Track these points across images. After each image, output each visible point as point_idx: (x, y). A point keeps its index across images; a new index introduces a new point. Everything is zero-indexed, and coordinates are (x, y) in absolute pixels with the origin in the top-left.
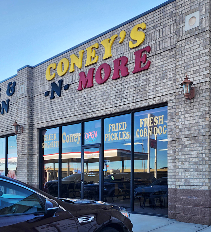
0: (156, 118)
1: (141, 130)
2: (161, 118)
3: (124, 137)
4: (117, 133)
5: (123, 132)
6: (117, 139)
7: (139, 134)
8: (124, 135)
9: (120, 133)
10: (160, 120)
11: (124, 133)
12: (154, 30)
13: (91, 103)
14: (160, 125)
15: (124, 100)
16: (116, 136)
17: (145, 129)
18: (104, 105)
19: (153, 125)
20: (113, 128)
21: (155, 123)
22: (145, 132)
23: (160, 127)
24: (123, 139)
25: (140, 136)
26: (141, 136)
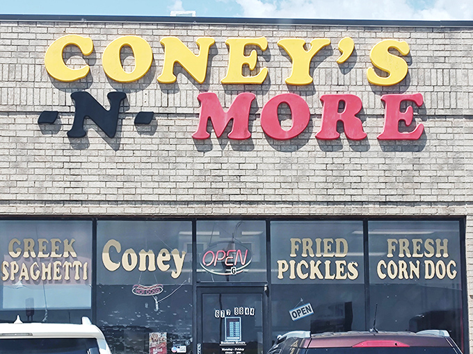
0: (430, 243)
1: (392, 262)
2: (442, 244)
3: (342, 274)
4: (319, 262)
5: (338, 263)
6: (320, 277)
7: (384, 270)
8: (339, 270)
9: (327, 263)
10: (439, 248)
11: (342, 264)
12: (430, 65)
13: (242, 179)
14: (439, 259)
15: (352, 192)
16: (315, 270)
17: (401, 262)
18: (289, 192)
19: (421, 256)
20: (305, 248)
21: (428, 253)
22: (401, 270)
23: (440, 262)
24: (339, 277)
25: (387, 275)
26: (392, 277)
